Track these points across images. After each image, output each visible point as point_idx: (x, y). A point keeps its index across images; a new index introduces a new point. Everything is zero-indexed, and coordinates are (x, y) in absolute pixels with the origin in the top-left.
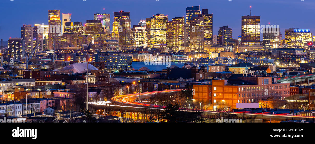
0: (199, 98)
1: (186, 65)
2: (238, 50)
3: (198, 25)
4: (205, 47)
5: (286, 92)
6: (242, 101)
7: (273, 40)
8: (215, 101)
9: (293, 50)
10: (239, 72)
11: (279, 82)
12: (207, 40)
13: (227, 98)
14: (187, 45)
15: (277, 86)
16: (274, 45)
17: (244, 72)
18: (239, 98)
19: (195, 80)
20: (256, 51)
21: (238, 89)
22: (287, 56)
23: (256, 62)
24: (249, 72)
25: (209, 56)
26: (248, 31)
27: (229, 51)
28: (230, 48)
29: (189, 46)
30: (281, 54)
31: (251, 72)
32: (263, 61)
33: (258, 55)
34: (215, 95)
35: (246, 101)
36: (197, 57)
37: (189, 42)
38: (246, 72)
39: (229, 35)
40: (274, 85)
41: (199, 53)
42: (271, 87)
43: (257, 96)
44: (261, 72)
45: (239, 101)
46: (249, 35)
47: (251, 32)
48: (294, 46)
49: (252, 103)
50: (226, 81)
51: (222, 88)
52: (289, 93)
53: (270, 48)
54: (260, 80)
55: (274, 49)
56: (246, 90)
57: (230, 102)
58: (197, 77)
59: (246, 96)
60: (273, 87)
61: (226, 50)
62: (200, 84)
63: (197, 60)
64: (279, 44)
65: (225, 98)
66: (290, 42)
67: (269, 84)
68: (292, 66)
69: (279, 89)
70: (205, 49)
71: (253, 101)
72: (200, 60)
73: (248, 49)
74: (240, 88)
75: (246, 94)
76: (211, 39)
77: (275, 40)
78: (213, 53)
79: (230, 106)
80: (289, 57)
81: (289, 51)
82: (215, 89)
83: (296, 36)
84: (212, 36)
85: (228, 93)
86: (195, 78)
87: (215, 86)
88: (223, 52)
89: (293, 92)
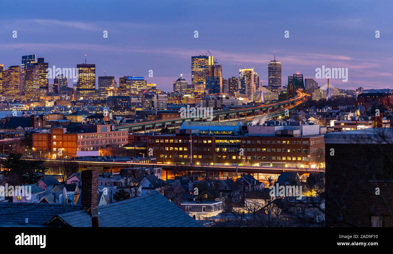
0: (39, 147)
1: (24, 113)
2: (73, 98)
3: (34, 74)
4: (41, 96)
5: (125, 139)
6: (82, 149)
7: (108, 88)
8: (55, 149)
9: (128, 98)
10: (77, 120)
11: (117, 130)
12: (43, 88)
13: (67, 146)
14: (23, 94)
15: (116, 134)
16: (109, 93)
17: (81, 120)
18: (79, 146)
19: (33, 129)
20: (91, 99)
21: (77, 137)
22: (122, 104)
23: (92, 110)
24: (86, 120)
25: (45, 104)
26: (84, 80)
27: (65, 100)
28: (65, 97)
29: (25, 95)
30: (117, 102)
31: (88, 120)
32: (98, 109)
33: (93, 103)
34: (55, 143)
35: (85, 149)
36: (33, 105)
37: (25, 91)
38: (83, 120)
39: (65, 84)
40: (112, 133)
41: (35, 101)
42: (109, 134)
43: (96, 143)
44: (99, 120)
45: (78, 149)
46: (85, 84)
47: (86, 81)
48: (129, 94)
49: (91, 150)
50: (65, 130)
51: (62, 136)
52: (127, 141)
53: (105, 96)
54: (99, 128)
55: (110, 97)
56: (85, 138)
57: (70, 150)
58: (35, 126)
59: (85, 144)
60: (111, 134)
61: (62, 98)
62: (39, 132)
63: (34, 108)
64: (114, 93)
65: (64, 146)
66: (125, 90)
67: (108, 132)
68: (128, 113)
69: (117, 137)
70: (41, 98)
71: (92, 149)
72: (36, 108)
73: (83, 97)
74: (79, 136)
75: (85, 142)
76: (47, 88)
77: (110, 88)
78: (49, 101)
79: (70, 154)
80: (124, 105)
81: (124, 99)
82: (54, 137)
83: (130, 84)
84: (48, 84)
85: (68, 141)
86: (34, 127)
87: (55, 135)
88: (59, 100)
89: (131, 140)
